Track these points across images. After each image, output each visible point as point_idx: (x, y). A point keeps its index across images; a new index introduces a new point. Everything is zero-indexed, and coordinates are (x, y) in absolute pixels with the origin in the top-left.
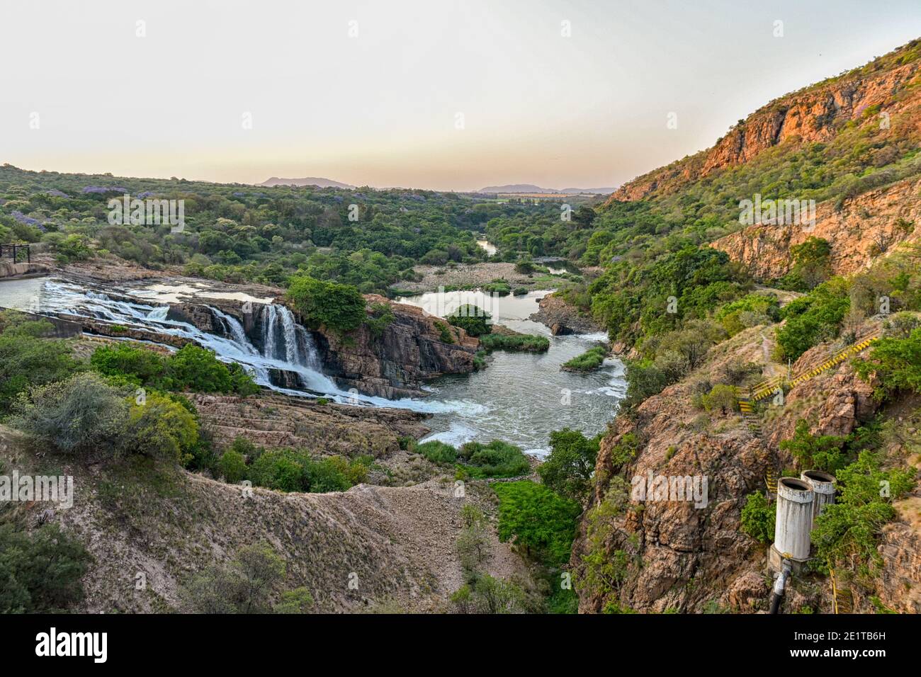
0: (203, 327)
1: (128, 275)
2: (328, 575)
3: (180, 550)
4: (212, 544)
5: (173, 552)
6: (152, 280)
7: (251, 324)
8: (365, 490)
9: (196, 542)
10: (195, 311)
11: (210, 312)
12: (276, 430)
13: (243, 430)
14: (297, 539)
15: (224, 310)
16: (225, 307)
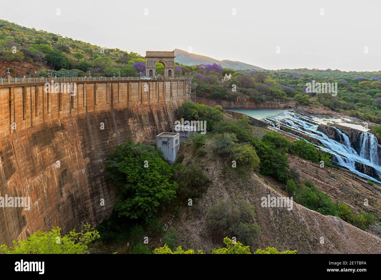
0: (330, 136)
1: (321, 112)
2: (287, 236)
3: (235, 195)
4: (247, 199)
5: (234, 194)
6: (331, 115)
7: (354, 139)
8: (336, 220)
9: (242, 196)
10: (328, 129)
11: (335, 130)
12: (330, 184)
13: (313, 178)
14: (281, 216)
15: (343, 131)
16: (343, 129)
